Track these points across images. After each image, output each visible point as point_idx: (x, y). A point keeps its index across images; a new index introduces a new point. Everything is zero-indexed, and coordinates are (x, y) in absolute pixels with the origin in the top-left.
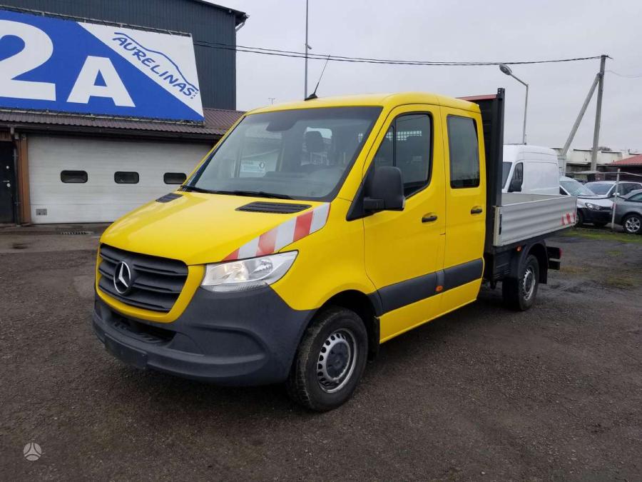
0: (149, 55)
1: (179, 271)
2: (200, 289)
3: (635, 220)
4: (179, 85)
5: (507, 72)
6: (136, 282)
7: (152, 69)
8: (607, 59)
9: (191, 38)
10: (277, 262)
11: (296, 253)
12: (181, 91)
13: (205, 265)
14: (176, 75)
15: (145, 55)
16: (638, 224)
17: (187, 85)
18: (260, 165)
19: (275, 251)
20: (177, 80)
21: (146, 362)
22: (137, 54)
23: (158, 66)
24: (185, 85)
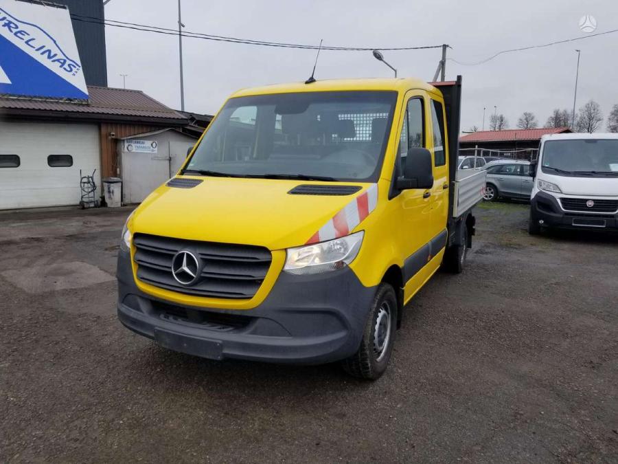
0: (22, 27)
1: (262, 257)
2: (283, 274)
3: (490, 190)
4: (58, 60)
5: (379, 57)
6: (205, 270)
7: (27, 42)
8: (448, 49)
9: (68, 11)
10: (352, 241)
11: (362, 232)
12: (61, 67)
13: (286, 250)
14: (55, 50)
15: (17, 27)
16: (492, 193)
17: (67, 60)
18: (152, 145)
19: (350, 233)
20: (55, 55)
21: (222, 350)
22: (8, 25)
23: (34, 39)
24: (65, 61)
